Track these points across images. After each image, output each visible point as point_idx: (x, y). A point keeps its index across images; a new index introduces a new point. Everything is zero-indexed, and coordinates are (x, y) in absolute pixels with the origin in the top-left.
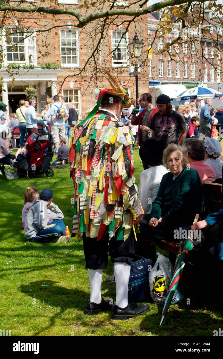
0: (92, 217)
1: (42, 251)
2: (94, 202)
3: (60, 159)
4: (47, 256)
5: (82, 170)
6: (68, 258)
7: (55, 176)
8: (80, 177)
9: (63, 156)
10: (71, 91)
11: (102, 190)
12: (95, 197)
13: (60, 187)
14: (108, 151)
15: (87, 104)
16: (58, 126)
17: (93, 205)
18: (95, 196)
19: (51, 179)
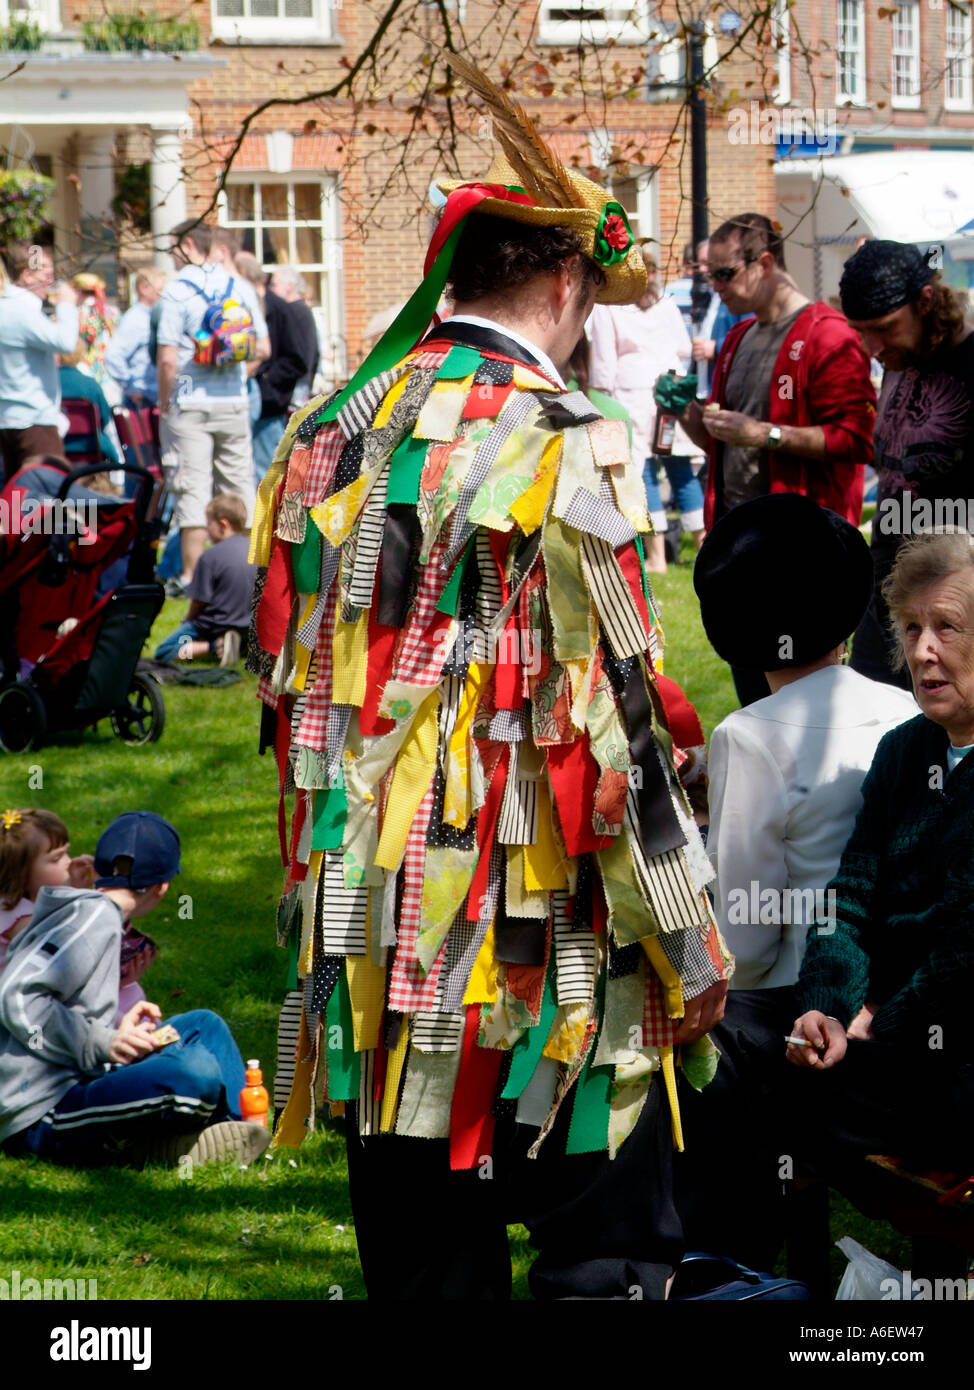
0: (401, 1003)
1: (89, 1222)
2: (415, 907)
3: (205, 626)
4: (124, 1254)
5: (336, 700)
6: (260, 1268)
7: (175, 733)
8: (323, 749)
9: (226, 608)
10: (274, 194)
11: (462, 825)
12: (418, 875)
13: (203, 806)
14: (499, 577)
15: (374, 278)
16: (206, 417)
17: (412, 928)
18: (418, 864)
19: (145, 752)
